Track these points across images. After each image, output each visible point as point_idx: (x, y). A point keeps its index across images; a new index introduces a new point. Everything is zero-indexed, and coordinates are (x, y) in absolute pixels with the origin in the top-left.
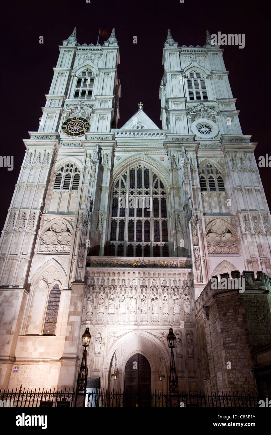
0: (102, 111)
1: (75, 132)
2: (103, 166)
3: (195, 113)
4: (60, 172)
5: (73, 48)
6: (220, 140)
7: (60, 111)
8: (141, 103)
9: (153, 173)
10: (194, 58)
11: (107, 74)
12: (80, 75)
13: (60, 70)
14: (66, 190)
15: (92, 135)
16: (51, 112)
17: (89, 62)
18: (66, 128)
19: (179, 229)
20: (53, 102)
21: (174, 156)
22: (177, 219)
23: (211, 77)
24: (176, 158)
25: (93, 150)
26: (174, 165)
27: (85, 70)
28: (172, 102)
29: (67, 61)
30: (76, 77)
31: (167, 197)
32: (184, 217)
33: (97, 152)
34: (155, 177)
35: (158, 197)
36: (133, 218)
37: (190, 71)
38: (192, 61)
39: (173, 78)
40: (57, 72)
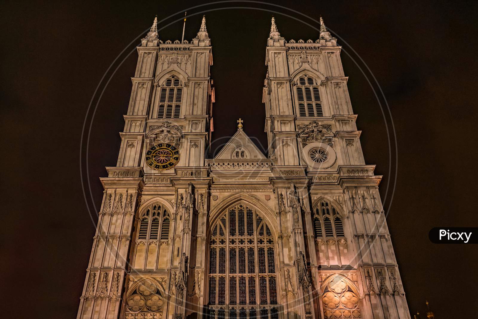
0: (193, 136)
1: (162, 163)
2: (198, 210)
3: (307, 135)
4: (146, 216)
5: (154, 49)
6: (338, 171)
7: (142, 136)
8: (240, 119)
9: (258, 215)
10: (305, 58)
11: (198, 85)
12: (164, 84)
13: (140, 80)
14: (155, 241)
15: (183, 170)
16: (131, 138)
17: (175, 67)
18: (150, 158)
19: (290, 290)
20: (134, 124)
21: (281, 195)
22: (286, 277)
23: (326, 84)
24: (285, 197)
25: (184, 189)
26: (283, 206)
27: (170, 77)
28: (278, 121)
29: (148, 67)
30: (160, 88)
31: (275, 246)
32: (295, 274)
33: (190, 194)
34: (259, 220)
35: (264, 247)
36: (234, 275)
37: (300, 75)
38: (303, 62)
39: (279, 88)
40: (136, 83)
